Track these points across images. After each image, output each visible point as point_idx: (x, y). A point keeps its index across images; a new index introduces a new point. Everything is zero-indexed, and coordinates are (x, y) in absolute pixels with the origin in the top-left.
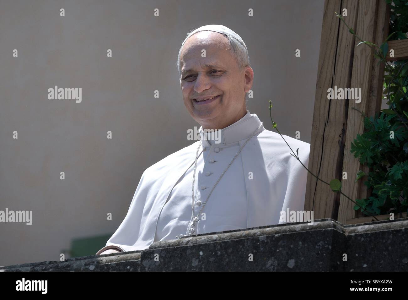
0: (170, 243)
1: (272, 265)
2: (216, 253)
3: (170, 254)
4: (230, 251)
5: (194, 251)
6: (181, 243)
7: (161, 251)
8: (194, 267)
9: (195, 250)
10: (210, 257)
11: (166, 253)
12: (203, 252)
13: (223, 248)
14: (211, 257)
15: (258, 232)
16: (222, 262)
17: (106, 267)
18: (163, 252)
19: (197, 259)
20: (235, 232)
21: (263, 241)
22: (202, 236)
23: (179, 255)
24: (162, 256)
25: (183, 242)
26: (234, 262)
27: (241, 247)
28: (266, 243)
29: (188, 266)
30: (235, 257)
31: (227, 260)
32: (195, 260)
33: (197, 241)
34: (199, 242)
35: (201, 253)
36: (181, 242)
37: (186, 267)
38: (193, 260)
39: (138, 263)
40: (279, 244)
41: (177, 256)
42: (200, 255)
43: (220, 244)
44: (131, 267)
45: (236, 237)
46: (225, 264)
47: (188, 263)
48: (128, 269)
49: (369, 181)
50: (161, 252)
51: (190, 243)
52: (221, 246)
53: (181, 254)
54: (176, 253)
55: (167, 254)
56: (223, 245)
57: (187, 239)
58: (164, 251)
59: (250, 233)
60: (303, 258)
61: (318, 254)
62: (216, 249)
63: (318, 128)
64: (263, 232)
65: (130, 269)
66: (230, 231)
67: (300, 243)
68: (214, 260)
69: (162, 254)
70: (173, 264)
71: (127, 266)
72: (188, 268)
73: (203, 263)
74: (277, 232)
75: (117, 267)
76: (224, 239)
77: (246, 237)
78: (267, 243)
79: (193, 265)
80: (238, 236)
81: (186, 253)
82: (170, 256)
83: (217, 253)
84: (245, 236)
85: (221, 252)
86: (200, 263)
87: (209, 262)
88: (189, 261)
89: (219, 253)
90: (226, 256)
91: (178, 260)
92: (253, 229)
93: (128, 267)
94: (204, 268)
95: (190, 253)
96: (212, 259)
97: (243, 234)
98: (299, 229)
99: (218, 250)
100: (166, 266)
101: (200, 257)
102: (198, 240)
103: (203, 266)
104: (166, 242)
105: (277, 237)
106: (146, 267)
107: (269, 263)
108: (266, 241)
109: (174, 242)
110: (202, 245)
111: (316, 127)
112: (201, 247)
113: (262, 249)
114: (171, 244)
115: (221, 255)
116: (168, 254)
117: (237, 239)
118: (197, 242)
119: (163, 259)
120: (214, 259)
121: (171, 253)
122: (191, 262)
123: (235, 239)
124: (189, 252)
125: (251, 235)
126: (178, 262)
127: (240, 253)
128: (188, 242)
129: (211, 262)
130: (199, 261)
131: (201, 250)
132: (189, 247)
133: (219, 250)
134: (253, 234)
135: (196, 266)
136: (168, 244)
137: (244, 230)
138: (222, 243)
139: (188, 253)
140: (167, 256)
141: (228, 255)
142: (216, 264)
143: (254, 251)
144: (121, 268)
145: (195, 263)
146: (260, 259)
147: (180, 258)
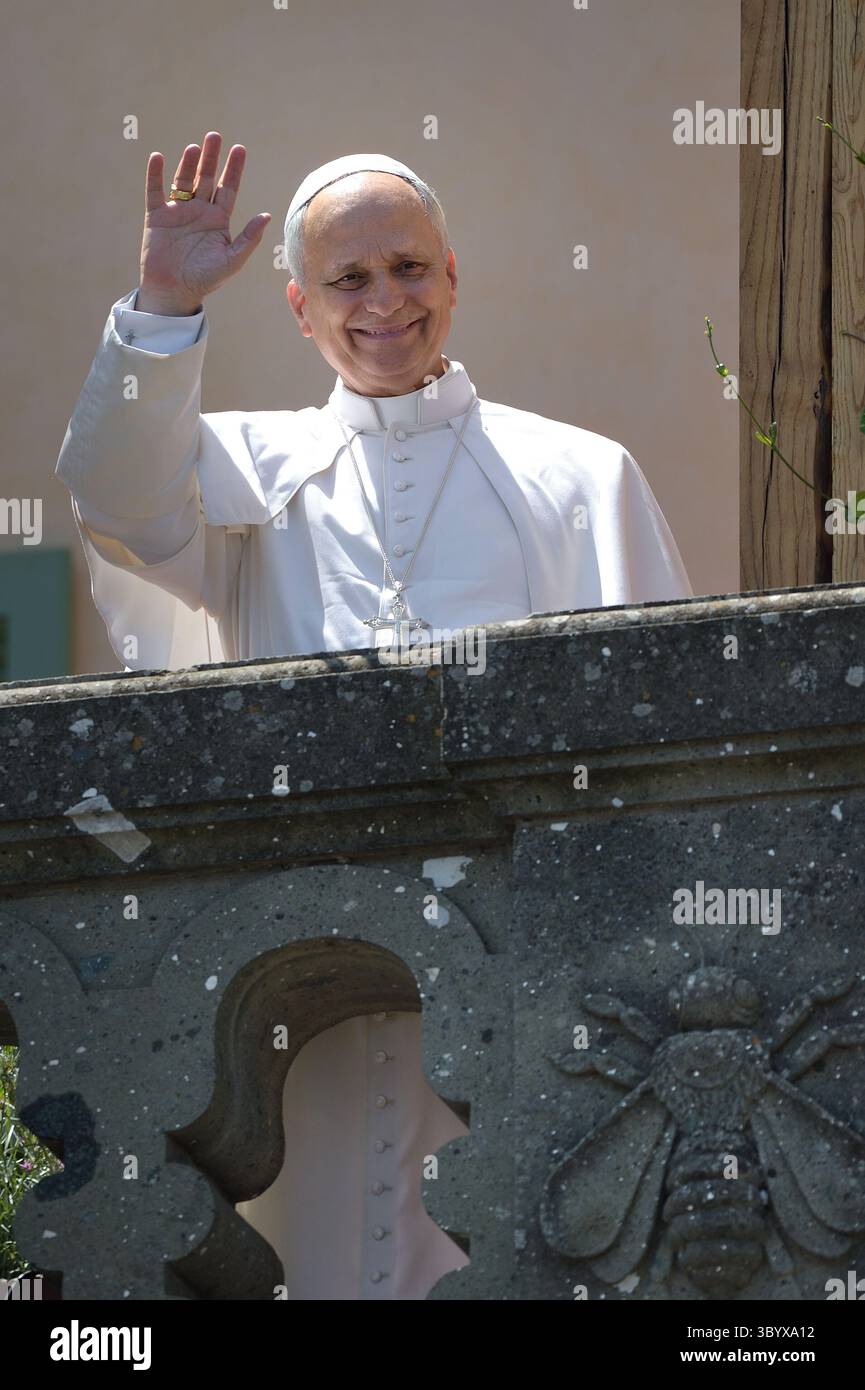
0: (514, 629)
1: (802, 679)
2: (647, 653)
3: (520, 651)
4: (685, 646)
5: (587, 646)
6: (544, 630)
7: (495, 645)
8: (592, 683)
9: (588, 643)
10: (631, 661)
11: (509, 651)
12: (611, 649)
13: (665, 640)
14: (635, 661)
15: (749, 605)
16: (667, 672)
17: (325, 684)
18: (503, 648)
19: (597, 664)
20: (684, 606)
21: (772, 627)
22: (596, 614)
23: (547, 656)
24: (500, 659)
25: (547, 627)
26: (699, 671)
27: (714, 637)
28: (782, 628)
29: (573, 680)
30: (699, 661)
31: (679, 667)
32: (593, 668)
33: (587, 624)
34: (593, 627)
35: (606, 652)
36: (543, 626)
37: (570, 684)
38: (588, 667)
39: (412, 673)
40: (818, 631)
41: (541, 658)
42: (603, 657)
43: (655, 631)
44: (393, 684)
45: (691, 616)
46: (674, 675)
47: (574, 675)
48: (387, 688)
50: (497, 648)
51: (567, 628)
52: (658, 635)
53: (553, 654)
54: (537, 650)
55: (513, 652)
57: (556, 620)
58: (505, 646)
59: (729, 607)
62: (647, 643)
63: (755, 378)
64: (763, 603)
65: (391, 688)
68: (646, 667)
69: (499, 653)
70: (532, 675)
71: (384, 681)
72: (574, 685)
73: (614, 674)
75: (356, 683)
76: (660, 620)
77: (720, 616)
78: (784, 628)
79: (588, 677)
80: (699, 612)
81: (564, 651)
82: (521, 657)
83: (650, 652)
84: (716, 614)
85: (659, 649)
86: (605, 674)
87: (630, 672)
88: (574, 669)
89: (656, 651)
90: (675, 657)
91: (546, 668)
93: (387, 684)
94: (619, 685)
95: (574, 651)
96: (637, 666)
97: (708, 608)
99: (651, 645)
100: (515, 680)
101: (605, 660)
102: (588, 621)
103: (615, 681)
104: (500, 626)
105: (810, 617)
106: (459, 682)
107: (797, 674)
108: (780, 625)
109: (523, 627)
110: (606, 633)
111: (750, 375)
112: (606, 638)
113: (772, 643)
114: (516, 631)
115: (661, 657)
116: (517, 653)
117: (701, 621)
118: (588, 627)
119: (504, 664)
120: (643, 664)
121: (523, 650)
122: (583, 672)
123: (697, 619)
124: (571, 648)
125: (733, 611)
126: (545, 672)
127: (713, 651)
128: (562, 626)
129: (637, 672)
130: (604, 670)
131: (606, 644)
132: (574, 639)
133: (655, 645)
134: (738, 610)
135: (597, 681)
136: (508, 630)
138: (660, 630)
139: (569, 652)
140: (515, 658)
141: (679, 655)
142: (651, 676)
143: (752, 648)
144: (368, 684)
145: (592, 673)
146: (770, 666)
147: (550, 663)
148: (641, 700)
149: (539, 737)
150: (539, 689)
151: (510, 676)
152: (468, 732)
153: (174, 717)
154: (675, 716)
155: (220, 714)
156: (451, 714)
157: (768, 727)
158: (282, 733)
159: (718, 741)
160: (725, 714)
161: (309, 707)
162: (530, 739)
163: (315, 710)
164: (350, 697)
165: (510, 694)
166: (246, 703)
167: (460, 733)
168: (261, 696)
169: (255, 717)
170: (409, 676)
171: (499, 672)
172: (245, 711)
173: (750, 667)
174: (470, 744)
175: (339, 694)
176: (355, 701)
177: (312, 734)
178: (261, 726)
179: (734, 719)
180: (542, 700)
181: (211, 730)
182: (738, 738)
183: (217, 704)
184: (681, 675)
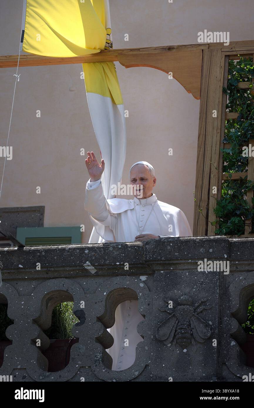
1: (202, 250)
2: (178, 245)
4: (184, 244)
5: (168, 243)
15: (194, 238)
17: (126, 247)
21: (198, 242)
26: (186, 248)
35: (171, 244)
40: (205, 243)
43: (179, 241)
44: (137, 248)
46: (182, 249)
49: (220, 223)
53: (163, 244)
56: (181, 242)
60: (216, 249)
61: (222, 248)
66: (183, 237)
67: (214, 243)
70: (159, 247)
72: (166, 249)
74: (203, 239)
75: (131, 247)
78: (200, 242)
79: (168, 248)
84: (189, 239)
89: (179, 245)
90: (182, 246)
92: (185, 237)
93: (136, 247)
96: (176, 247)
98: (213, 238)
100: (156, 248)
103: (172, 249)
105: (204, 241)
107: (201, 250)
112: (171, 242)
113: (198, 244)
115: (180, 245)
117: (187, 240)
119: (155, 245)
122: (167, 247)
125: (192, 239)
130: (171, 247)
137: (187, 237)
139: (165, 244)
142: (178, 249)
143: (195, 245)
144: (133, 247)
145: (169, 248)
146: (197, 248)
147: (162, 246)
148: (176, 252)
149: (160, 257)
150: (160, 250)
152: (148, 256)
153: (101, 251)
154: (182, 255)
155: (109, 251)
156: (146, 253)
157: (196, 258)
158: (118, 254)
159: (188, 260)
160: (190, 255)
161: (123, 250)
162: (158, 258)
163: (124, 251)
164: (130, 249)
165: (155, 250)
166: (113, 249)
167: (147, 256)
168: (115, 248)
169: (114, 251)
170: (139, 246)
171: (154, 247)
172: (113, 250)
173: (194, 248)
174: (149, 258)
175: (128, 249)
176: (131, 250)
177: (123, 255)
178: (115, 253)
179: (191, 256)
180: (160, 251)
181: (107, 253)
182: (191, 259)
183: (108, 249)
184: (183, 249)
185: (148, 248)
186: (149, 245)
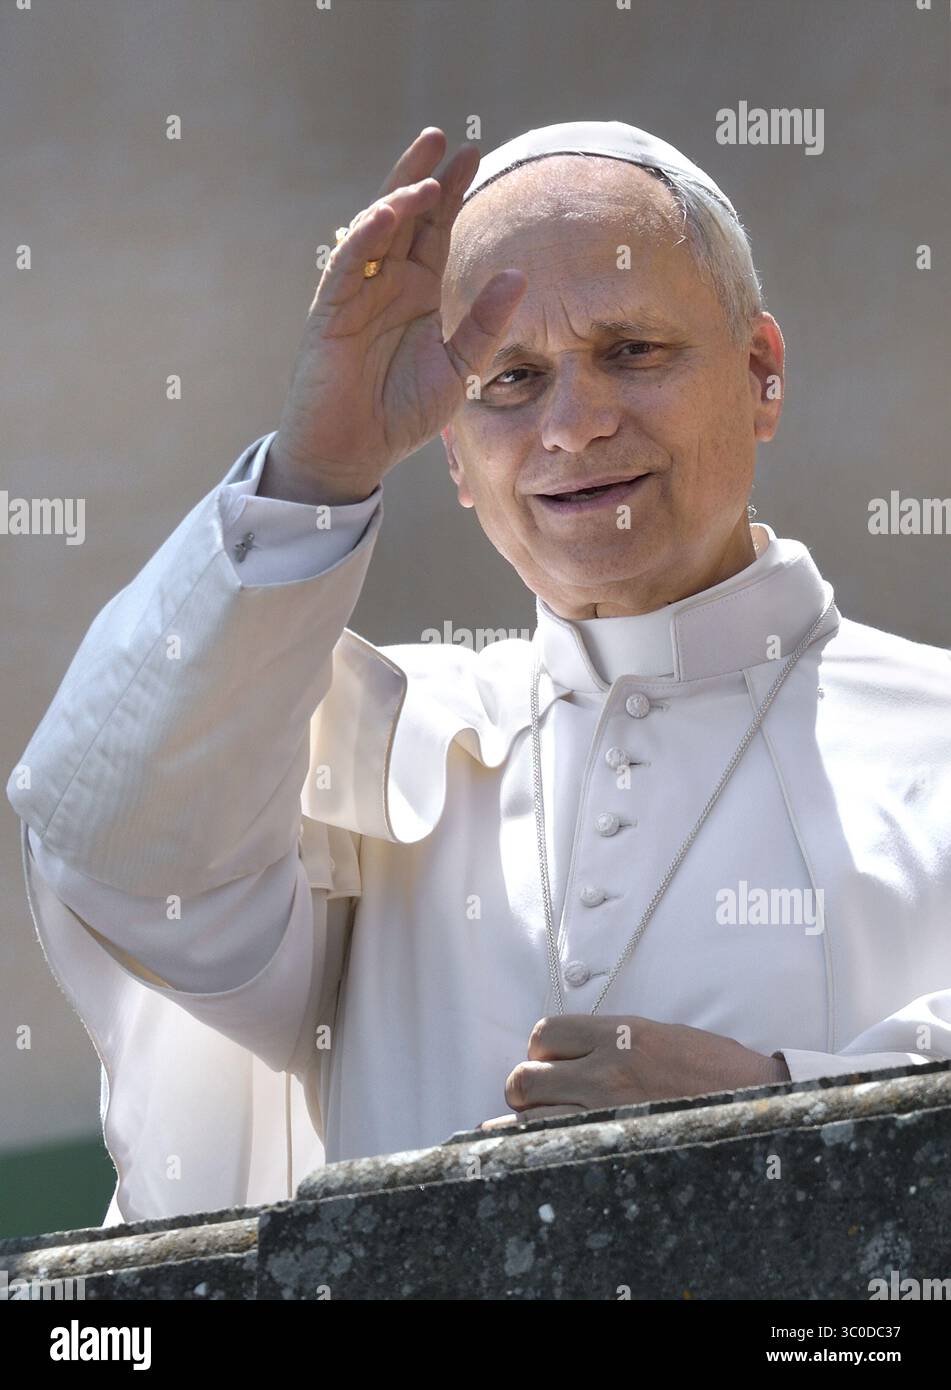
0: (398, 1168)
2: (618, 1211)
3: (396, 1217)
4: (684, 1197)
5: (513, 1203)
6: (450, 1168)
7: (353, 1206)
8: (516, 1281)
9: (515, 1196)
10: (588, 1232)
11: (377, 1218)
12: (555, 1209)
13: (652, 1186)
14: (596, 1231)
15: (815, 1104)
16: (651, 1252)
18: (367, 1211)
19: (528, 1240)
20: (706, 1109)
21: (840, 1149)
22: (551, 1133)
23: (443, 1225)
24: (362, 1233)
25: (456, 1163)
26: (706, 1249)
27: (736, 1176)
28: (857, 1154)
29: (484, 1276)
30: (707, 1228)
31: (671, 1242)
32: (520, 1248)
33: (527, 1154)
34: (536, 1160)
35: (546, 1213)
36: (449, 1162)
37: (477, 1283)
38: (512, 1248)
39: (245, 1266)
40: (919, 1158)
41: (431, 1231)
42: (540, 1223)
43: (634, 1166)
44: (211, 1289)
45: (709, 1131)
46: (660, 1260)
47: (485, 1263)
48: (200, 1298)
50: (355, 1211)
51: (491, 1164)
52: (640, 1176)
53: (452, 1220)
54: (426, 1213)
55: (384, 1219)
56: (650, 1168)
57: (477, 1148)
58: (370, 1207)
59: (778, 1110)
62: (619, 1192)
64: (840, 1102)
65: (207, 1298)
68: (611, 1244)
69: (358, 1221)
70: (412, 1266)
71: (196, 1285)
72: (484, 1285)
73: (556, 1261)
74: (906, 1104)
75: (146, 1290)
76: (652, 1142)
77: (758, 1129)
78: (860, 1154)
79: (511, 1268)
80: (722, 1124)
81: (473, 1214)
82: (398, 1228)
83: (624, 1210)
84: (755, 1126)
85: (639, 1206)
86: (540, 1260)
87: (584, 1253)
88: (488, 1252)
89: (634, 1209)
90: (665, 1221)
91: (439, 1250)
93: (203, 1291)
94: (564, 1283)
95: (490, 1213)
96: (598, 1241)
97: (743, 1114)
99: (626, 1196)
100: (382, 1279)
101: (544, 1230)
102: (529, 1148)
103: (558, 1276)
104: (376, 1164)
105: (908, 1128)
106: (285, 1286)
107: (875, 1249)
108: (853, 1146)
109: (416, 1164)
112: (547, 1183)
113: (836, 1185)
114: (401, 1174)
115: (645, 1219)
116: (389, 1222)
117: (717, 1142)
118: (528, 1160)
119: (365, 1244)
120: (610, 1239)
121: (401, 1215)
122: (502, 1257)
123: (709, 1139)
124: (486, 1207)
125: (784, 1119)
126: (436, 1258)
127: (732, 1206)
128: (485, 1158)
129: (596, 1254)
130: (540, 1252)
131: (548, 1197)
132: (487, 1187)
133: (631, 1195)
134: (793, 1117)
135: (523, 1274)
136: (386, 1172)
137: (751, 1096)
138: (645, 1164)
139: (482, 1215)
140: (386, 1232)
141: (673, 1217)
142: (621, 1263)
143: (801, 1196)
145: (519, 1260)
146: (828, 1235)
147: (447, 1241)
151: (374, 1270)
170: (240, 1271)
171: (355, 1262)
173: (796, 1237)
184: (672, 1259)
185: (291, 1281)
186: (308, 1246)
